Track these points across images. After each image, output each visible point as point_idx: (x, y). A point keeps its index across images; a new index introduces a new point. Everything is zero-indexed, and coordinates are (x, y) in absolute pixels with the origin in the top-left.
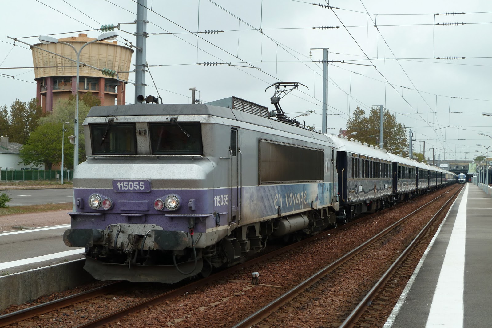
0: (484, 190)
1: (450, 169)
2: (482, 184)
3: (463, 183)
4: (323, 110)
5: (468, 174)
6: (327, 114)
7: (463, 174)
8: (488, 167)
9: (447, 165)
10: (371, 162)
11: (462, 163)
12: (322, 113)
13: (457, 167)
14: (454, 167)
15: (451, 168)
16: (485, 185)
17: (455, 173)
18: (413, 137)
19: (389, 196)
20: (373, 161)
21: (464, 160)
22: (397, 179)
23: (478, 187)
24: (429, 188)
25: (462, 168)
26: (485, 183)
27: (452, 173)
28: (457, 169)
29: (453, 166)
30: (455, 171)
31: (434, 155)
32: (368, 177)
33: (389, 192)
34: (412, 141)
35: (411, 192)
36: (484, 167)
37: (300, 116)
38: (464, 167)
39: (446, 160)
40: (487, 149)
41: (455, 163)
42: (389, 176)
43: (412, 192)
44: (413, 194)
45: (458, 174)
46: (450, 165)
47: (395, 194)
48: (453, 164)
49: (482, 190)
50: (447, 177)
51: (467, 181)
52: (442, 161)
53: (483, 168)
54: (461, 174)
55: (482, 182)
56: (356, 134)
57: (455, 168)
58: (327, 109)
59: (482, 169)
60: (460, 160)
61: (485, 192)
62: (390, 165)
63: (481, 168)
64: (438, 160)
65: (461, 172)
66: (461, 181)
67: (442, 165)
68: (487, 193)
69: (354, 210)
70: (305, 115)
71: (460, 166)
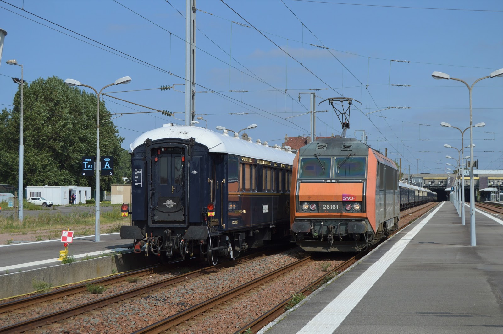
1: (425, 185)
5: (445, 190)
11: (438, 177)
13: (432, 182)
14: (429, 181)
15: (426, 183)
17: (430, 189)
25: (439, 183)
28: (433, 184)
29: (429, 180)
30: (430, 186)
46: (424, 180)
57: (430, 183)
65: (437, 187)
71: (437, 181)
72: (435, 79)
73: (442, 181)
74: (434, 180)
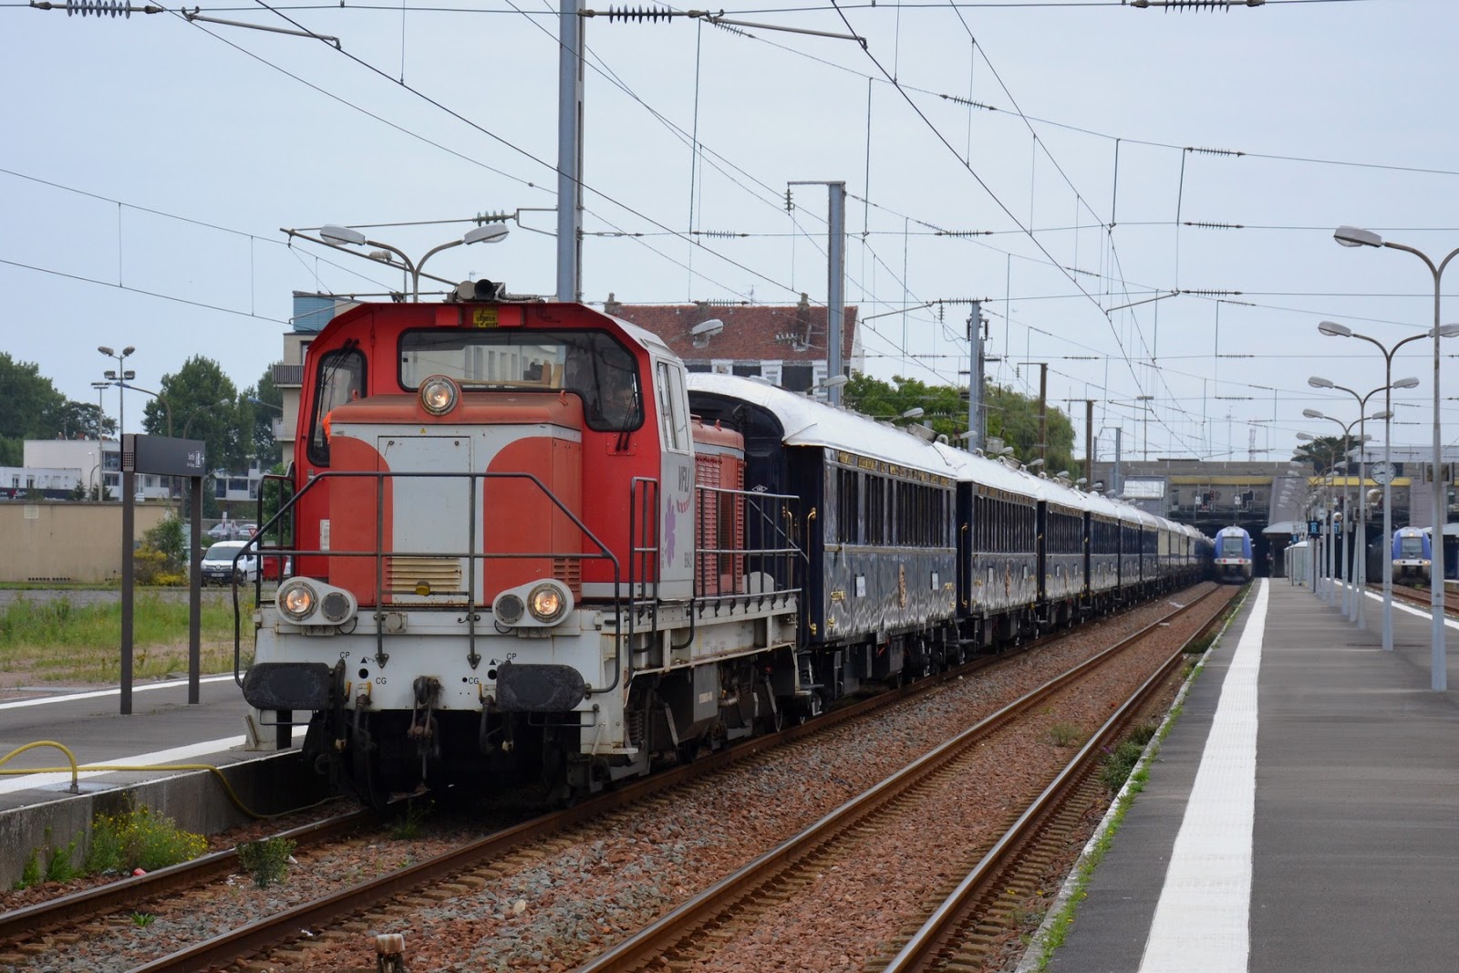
0: (1345, 612)
1: (1175, 508)
2: (1338, 583)
3: (1240, 580)
4: (559, 209)
5: (1266, 530)
6: (580, 233)
7: (1240, 532)
8: (1366, 493)
9: (1155, 489)
10: (890, 481)
11: (1234, 474)
12: (556, 226)
13: (1207, 498)
14: (1195, 494)
15: (1180, 503)
16: (1350, 587)
17: (1196, 526)
18: (987, 344)
19: (944, 623)
20: (896, 477)
21: (1247, 460)
22: (973, 553)
23: (1319, 597)
24: (1086, 596)
25: (1238, 501)
26: (1350, 580)
27: (1189, 530)
28: (1211, 506)
29: (1191, 489)
30: (1200, 516)
31: (1095, 433)
32: (882, 543)
33: (947, 608)
34: (986, 364)
35: (1019, 611)
36: (1348, 498)
37: (459, 243)
38: (1247, 497)
39: (1152, 458)
40: (1363, 405)
41: (1199, 474)
42: (944, 541)
43: (1021, 612)
44: (1025, 623)
45: (1211, 530)
46: (1172, 488)
47: (967, 617)
48: (1189, 479)
49: (1337, 610)
50: (1163, 549)
51: (1262, 569)
52: (1133, 463)
53: (1341, 501)
54: (1225, 532)
55: (1338, 575)
56: (716, 332)
57: (1198, 501)
58: (580, 208)
59: (1340, 508)
60: (1224, 459)
61: (1353, 619)
62: (948, 492)
63: (1335, 502)
64: (1112, 459)
65: (1229, 518)
66: (1226, 567)
67: (1134, 488)
68: (1362, 626)
69: (842, 665)
70: (483, 240)
71: (1225, 493)
72: (1340, 243)
73: (1251, 493)
74: (1215, 490)
